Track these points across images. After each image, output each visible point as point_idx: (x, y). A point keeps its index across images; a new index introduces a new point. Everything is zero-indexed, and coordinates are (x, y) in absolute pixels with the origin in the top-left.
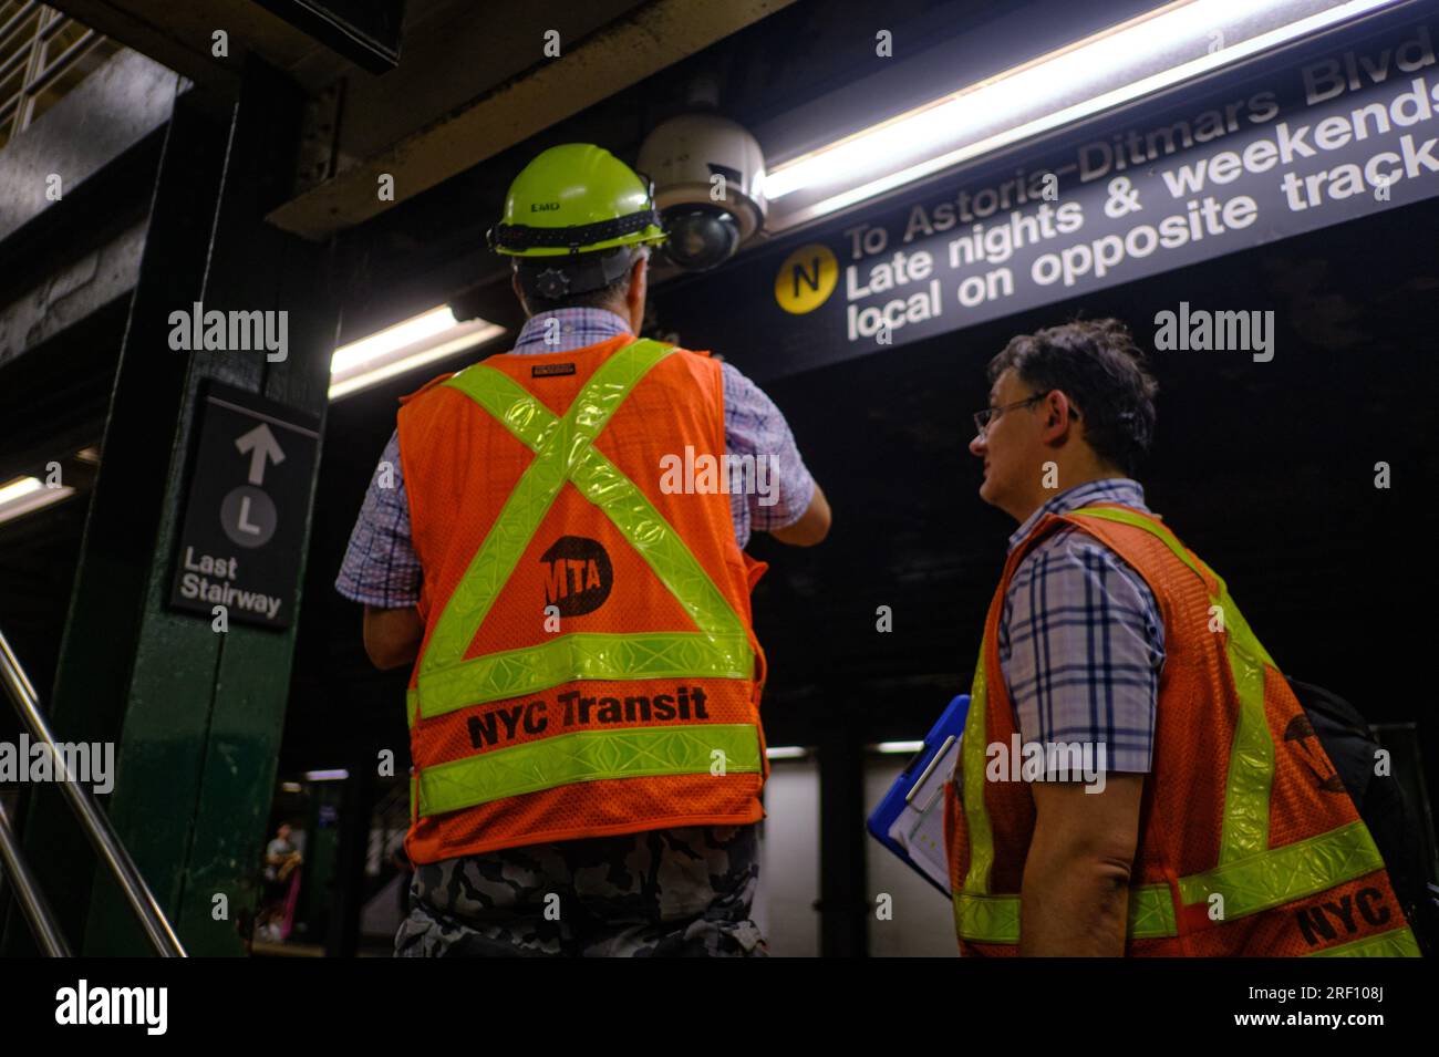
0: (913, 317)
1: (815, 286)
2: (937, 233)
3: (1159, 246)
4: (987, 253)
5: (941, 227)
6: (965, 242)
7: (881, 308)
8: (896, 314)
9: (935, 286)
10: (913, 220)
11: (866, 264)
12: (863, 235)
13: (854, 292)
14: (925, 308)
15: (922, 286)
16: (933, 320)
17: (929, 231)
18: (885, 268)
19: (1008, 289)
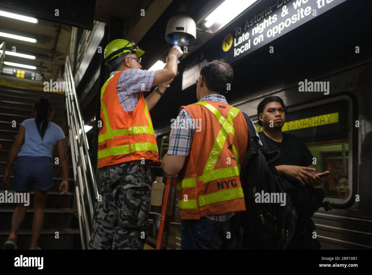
0: (245, 50)
1: (229, 44)
2: (250, 27)
3: (291, 23)
4: (259, 31)
5: (251, 25)
6: (255, 28)
7: (240, 48)
8: (243, 49)
9: (249, 41)
10: (246, 24)
11: (237, 37)
12: (237, 29)
13: (236, 45)
14: (247, 47)
15: (247, 41)
16: (249, 50)
17: (249, 27)
18: (241, 38)
19: (262, 40)
